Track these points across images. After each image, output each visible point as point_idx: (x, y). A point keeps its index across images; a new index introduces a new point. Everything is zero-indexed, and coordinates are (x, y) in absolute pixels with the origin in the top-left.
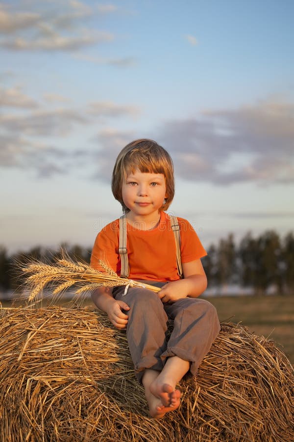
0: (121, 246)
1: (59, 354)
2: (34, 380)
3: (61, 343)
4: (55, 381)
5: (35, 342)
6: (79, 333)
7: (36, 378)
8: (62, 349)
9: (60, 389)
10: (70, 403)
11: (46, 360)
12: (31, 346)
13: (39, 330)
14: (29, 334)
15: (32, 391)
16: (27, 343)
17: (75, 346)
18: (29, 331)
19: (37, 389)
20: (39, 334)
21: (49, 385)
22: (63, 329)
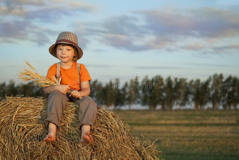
0: (57, 74)
1: (30, 116)
2: (19, 126)
3: (31, 111)
4: (28, 127)
5: (20, 110)
6: (39, 107)
7: (21, 125)
8: (32, 114)
9: (31, 129)
10: (34, 135)
11: (25, 118)
12: (19, 112)
13: (22, 106)
14: (18, 107)
15: (18, 130)
16: (17, 111)
17: (37, 113)
18: (18, 106)
19: (21, 130)
20: (22, 107)
21: (26, 128)
22: (32, 106)
